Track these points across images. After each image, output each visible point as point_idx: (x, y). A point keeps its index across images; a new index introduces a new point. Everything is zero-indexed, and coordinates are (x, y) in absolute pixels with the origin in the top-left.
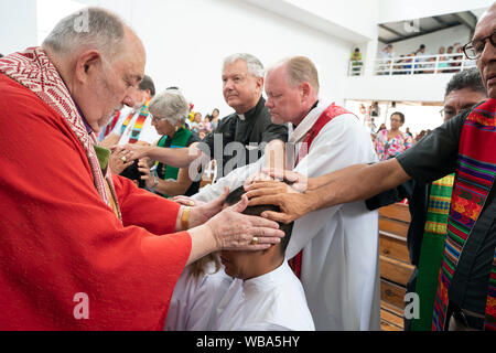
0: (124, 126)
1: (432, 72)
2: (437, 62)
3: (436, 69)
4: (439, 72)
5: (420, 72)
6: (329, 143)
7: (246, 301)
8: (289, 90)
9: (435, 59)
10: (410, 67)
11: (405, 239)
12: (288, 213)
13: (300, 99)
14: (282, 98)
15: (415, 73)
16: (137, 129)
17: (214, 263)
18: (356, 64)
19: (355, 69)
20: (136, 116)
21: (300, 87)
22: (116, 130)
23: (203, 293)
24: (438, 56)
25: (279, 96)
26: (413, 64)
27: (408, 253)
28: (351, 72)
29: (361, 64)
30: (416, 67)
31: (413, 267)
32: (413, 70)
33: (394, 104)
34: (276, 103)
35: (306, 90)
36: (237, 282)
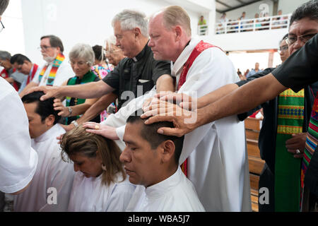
0: (41, 76)
1: (252, 30)
2: (255, 23)
3: (254, 28)
4: (256, 30)
5: (244, 31)
6: (201, 72)
7: (149, 204)
8: (165, 32)
9: (253, 22)
10: (237, 28)
11: (257, 142)
12: (180, 127)
13: (173, 39)
14: (160, 38)
15: (241, 31)
16: (51, 77)
17: (121, 174)
18: (203, 28)
19: (203, 31)
20: (50, 68)
21: (173, 30)
22: (35, 79)
23: (114, 198)
24: (255, 20)
25: (158, 36)
26: (239, 25)
27: (259, 151)
28: (200, 33)
29: (206, 27)
30: (241, 27)
31: (264, 161)
32: (239, 29)
33: (227, 52)
34: (156, 43)
35: (178, 32)
36: (140, 188)
